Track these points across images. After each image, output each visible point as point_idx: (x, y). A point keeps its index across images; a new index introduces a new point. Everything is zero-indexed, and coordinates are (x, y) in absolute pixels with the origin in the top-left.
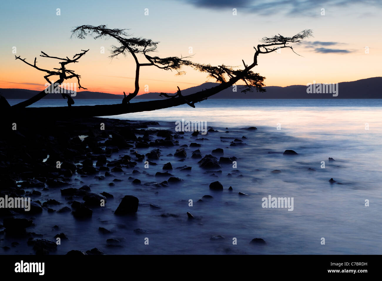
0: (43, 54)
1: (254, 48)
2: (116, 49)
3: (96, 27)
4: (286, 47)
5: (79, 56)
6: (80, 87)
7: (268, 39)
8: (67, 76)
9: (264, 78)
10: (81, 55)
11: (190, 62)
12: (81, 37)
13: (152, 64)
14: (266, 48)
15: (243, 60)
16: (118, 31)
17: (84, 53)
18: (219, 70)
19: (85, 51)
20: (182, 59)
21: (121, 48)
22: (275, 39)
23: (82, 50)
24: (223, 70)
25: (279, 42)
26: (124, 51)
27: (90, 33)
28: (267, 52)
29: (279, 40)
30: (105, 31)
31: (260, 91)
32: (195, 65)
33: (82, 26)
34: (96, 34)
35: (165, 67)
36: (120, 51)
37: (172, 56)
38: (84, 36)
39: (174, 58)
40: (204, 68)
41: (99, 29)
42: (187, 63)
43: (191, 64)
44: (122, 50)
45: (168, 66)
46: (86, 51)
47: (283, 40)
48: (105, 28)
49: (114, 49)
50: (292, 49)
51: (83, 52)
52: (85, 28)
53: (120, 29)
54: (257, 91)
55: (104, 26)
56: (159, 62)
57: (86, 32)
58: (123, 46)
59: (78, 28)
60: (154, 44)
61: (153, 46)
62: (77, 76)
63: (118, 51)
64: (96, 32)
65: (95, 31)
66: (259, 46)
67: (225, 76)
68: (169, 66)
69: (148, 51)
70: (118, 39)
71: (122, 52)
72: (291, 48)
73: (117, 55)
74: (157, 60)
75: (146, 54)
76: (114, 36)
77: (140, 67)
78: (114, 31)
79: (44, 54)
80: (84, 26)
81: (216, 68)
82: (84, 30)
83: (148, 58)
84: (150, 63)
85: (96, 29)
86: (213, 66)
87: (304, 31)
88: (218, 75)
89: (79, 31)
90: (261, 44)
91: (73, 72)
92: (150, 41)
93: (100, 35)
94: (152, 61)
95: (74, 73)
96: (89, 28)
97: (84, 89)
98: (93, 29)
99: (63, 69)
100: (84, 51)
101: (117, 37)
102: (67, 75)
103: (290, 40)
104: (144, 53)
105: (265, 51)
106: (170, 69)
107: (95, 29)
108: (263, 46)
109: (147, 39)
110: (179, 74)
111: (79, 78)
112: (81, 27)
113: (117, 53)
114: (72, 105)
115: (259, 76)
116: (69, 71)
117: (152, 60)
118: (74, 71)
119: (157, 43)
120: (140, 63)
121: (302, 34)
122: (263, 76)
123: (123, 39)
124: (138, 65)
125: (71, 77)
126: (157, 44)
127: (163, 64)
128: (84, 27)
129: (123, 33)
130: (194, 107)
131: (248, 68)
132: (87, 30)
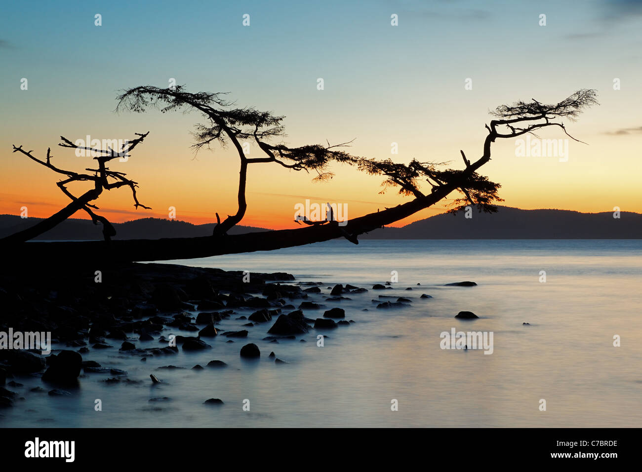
0: (64, 142)
1: (487, 127)
2: (205, 131)
3: (164, 90)
4: (550, 124)
5: (131, 144)
6: (137, 204)
7: (509, 109)
8: (109, 183)
9: (498, 185)
10: (135, 142)
11: (346, 155)
12: (136, 108)
13: (272, 159)
14: (512, 128)
15: (462, 152)
16: (206, 97)
17: (141, 139)
18: (408, 170)
19: (142, 135)
20: (330, 150)
21: (214, 128)
22: (523, 108)
23: (136, 134)
24: (415, 170)
25: (529, 115)
26: (221, 135)
27: (153, 101)
28: (514, 135)
29: (530, 112)
30: (180, 98)
31: (485, 211)
32: (355, 161)
33: (138, 88)
34: (163, 104)
35: (296, 165)
36: (213, 135)
37: (311, 144)
38: (144, 107)
39: (314, 146)
40: (376, 167)
41: (169, 94)
42: (342, 157)
43: (348, 158)
44: (216, 132)
45: (300, 163)
46: (145, 136)
47: (539, 110)
48: (181, 91)
49: (201, 132)
50: (563, 127)
51: (139, 137)
52: (143, 92)
54: (480, 212)
55: (179, 87)
56: (287, 156)
57: (146, 100)
58: (215, 125)
59: (130, 92)
60: (276, 120)
61: (272, 126)
62: (131, 183)
63: (210, 134)
64: (163, 99)
65: (161, 98)
66: (494, 123)
67: (418, 182)
68: (302, 163)
69: (267, 133)
70: (206, 111)
71: (218, 136)
73: (208, 142)
74: (283, 152)
75: (261, 140)
76: (198, 106)
77: (249, 165)
78: (197, 96)
79: (67, 141)
80: (142, 87)
81: (402, 166)
82: (142, 95)
83: (265, 147)
84: (268, 157)
85: (165, 93)
86: (395, 163)
88: (403, 179)
89: (132, 98)
90: (498, 119)
91: (122, 176)
92: (266, 115)
93: (171, 104)
94: (271, 153)
95: (125, 177)
96: (151, 91)
97: (146, 208)
98: (158, 93)
99: (102, 169)
100: (140, 135)
101: (205, 108)
102: (111, 180)
103: (552, 111)
104: (257, 139)
105: (510, 132)
106: (304, 168)
107: (162, 93)
108: (502, 122)
109: (261, 110)
110: (320, 177)
111: (135, 188)
112: (133, 91)
113: (208, 138)
114: (113, 238)
115: (487, 182)
116: (115, 174)
117: (272, 151)
118: (124, 174)
119: (281, 119)
120: (248, 156)
121: (575, 98)
122: (496, 182)
123: (216, 111)
124: (245, 162)
125: (118, 185)
126: (280, 122)
127: (296, 160)
128: (141, 91)
129: (215, 99)
130: (357, 243)
131: (471, 168)
132: (147, 96)
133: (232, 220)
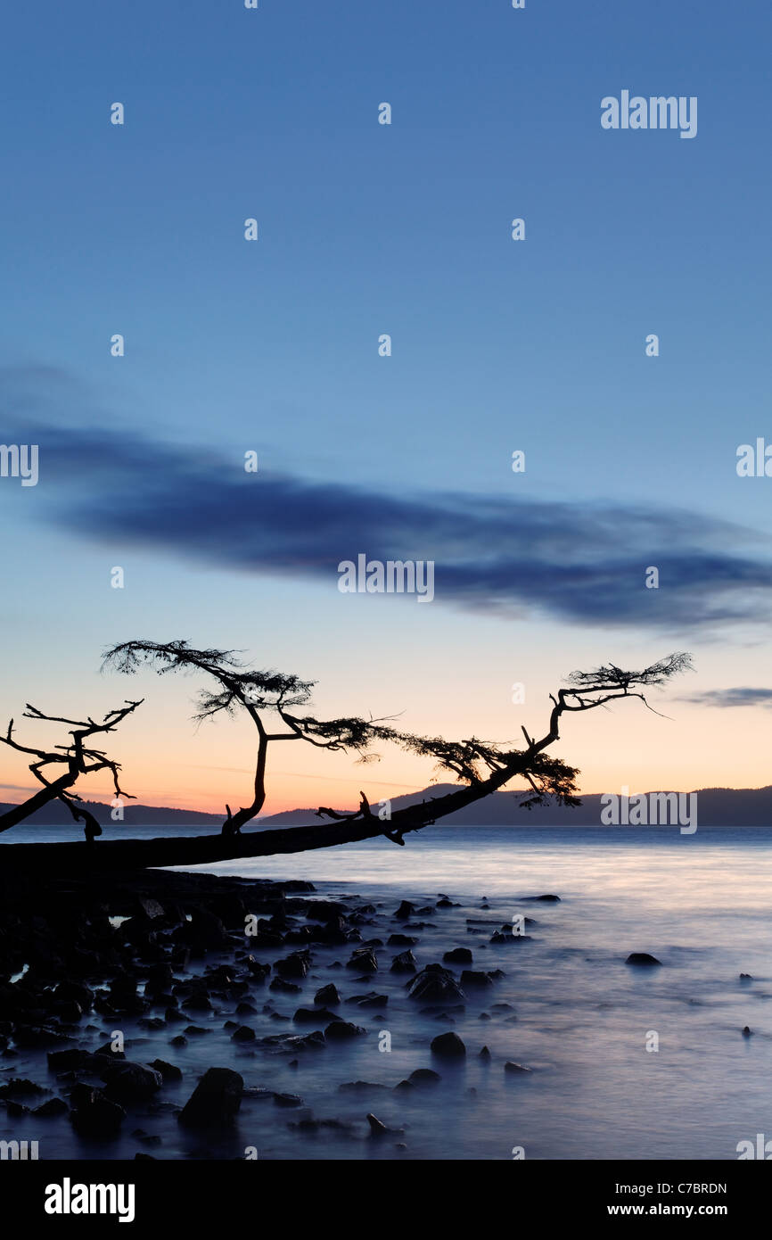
0: (30, 711)
1: (551, 697)
2: (209, 699)
3: (163, 646)
4: (629, 695)
5: (119, 715)
6: (119, 792)
7: (584, 676)
8: (86, 765)
9: (576, 770)
10: (124, 712)
11: (393, 731)
12: (125, 668)
13: (299, 735)
14: (579, 698)
15: (523, 728)
16: (217, 655)
17: (132, 709)
18: (465, 751)
19: (134, 703)
20: (371, 724)
21: (222, 695)
22: (602, 674)
23: (126, 702)
24: (473, 751)
25: (610, 683)
26: (231, 704)
27: (148, 660)
28: (583, 708)
29: (611, 679)
30: (184, 656)
31: (566, 804)
32: (404, 739)
33: (130, 644)
34: (162, 663)
35: (330, 744)
36: (220, 704)
37: (347, 717)
38: (134, 666)
39: (353, 720)
40: (427, 746)
41: (169, 651)
42: (386, 734)
43: (395, 735)
44: (225, 700)
45: (337, 741)
46: (138, 704)
47: (621, 679)
48: (186, 647)
49: (206, 700)
50: (644, 699)
51: (129, 706)
52: (135, 648)
53: (221, 649)
54: (560, 805)
55: (183, 642)
56: (315, 731)
57: (138, 658)
58: (227, 690)
59: (119, 648)
60: (305, 686)
61: (301, 692)
62: (112, 765)
63: (217, 703)
64: (163, 658)
65: (160, 656)
66: (562, 693)
67: (480, 765)
68: (339, 741)
69: (290, 703)
70: (215, 673)
71: (226, 704)
72: (641, 697)
73: (213, 712)
74: (310, 726)
75: (284, 711)
76: (205, 667)
77: (270, 743)
78: (206, 655)
79: (34, 710)
80: (135, 642)
81: (456, 745)
82: (134, 651)
83: (289, 720)
84: (294, 732)
85: (164, 650)
86: (449, 741)
87: (672, 657)
88: (461, 763)
89: (122, 655)
90: (568, 687)
91: (101, 755)
92: (293, 679)
93: (171, 664)
94: (299, 728)
95: (105, 756)
96: (146, 647)
97: (129, 797)
98: (156, 649)
99: (78, 747)
100: (131, 703)
101: (213, 669)
102: (88, 761)
103: (638, 679)
104: (280, 710)
105: (579, 705)
106: (342, 747)
107: (161, 650)
108: (573, 692)
109: (287, 674)
110: (365, 759)
111: (118, 771)
112: (126, 645)
113: (212, 708)
114: (96, 838)
115: (563, 767)
116: (93, 753)
117: (299, 726)
118: (104, 753)
119: (312, 685)
120: (268, 732)
121: (666, 663)
122: (574, 767)
123: (227, 674)
124: (265, 738)
125: (96, 767)
126: (310, 688)
127: (326, 737)
128: (133, 646)
129: (229, 659)
130: (402, 843)
131: (535, 747)
132: (140, 653)
133: (246, 814)
